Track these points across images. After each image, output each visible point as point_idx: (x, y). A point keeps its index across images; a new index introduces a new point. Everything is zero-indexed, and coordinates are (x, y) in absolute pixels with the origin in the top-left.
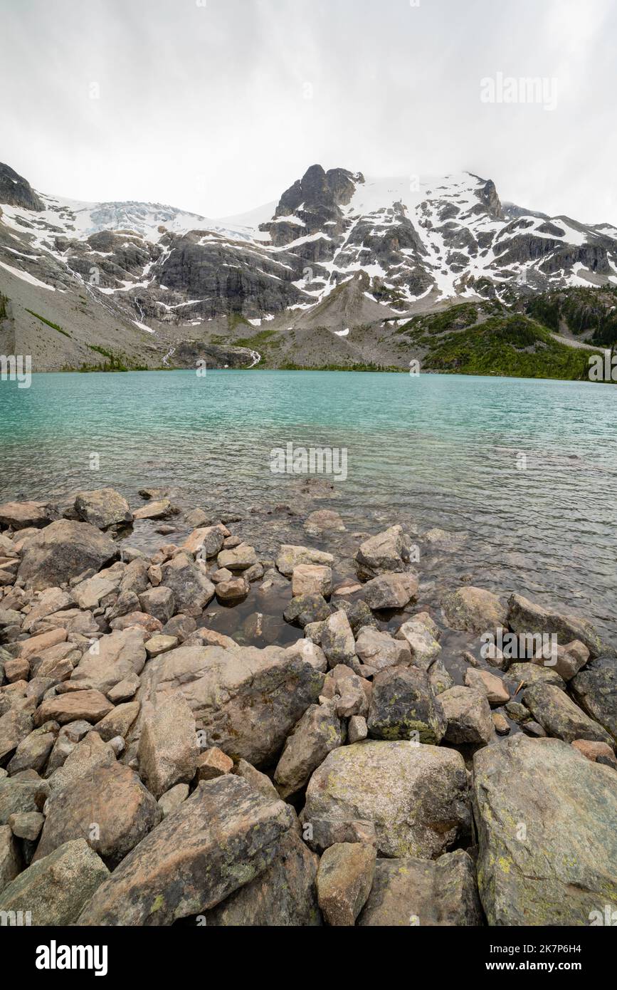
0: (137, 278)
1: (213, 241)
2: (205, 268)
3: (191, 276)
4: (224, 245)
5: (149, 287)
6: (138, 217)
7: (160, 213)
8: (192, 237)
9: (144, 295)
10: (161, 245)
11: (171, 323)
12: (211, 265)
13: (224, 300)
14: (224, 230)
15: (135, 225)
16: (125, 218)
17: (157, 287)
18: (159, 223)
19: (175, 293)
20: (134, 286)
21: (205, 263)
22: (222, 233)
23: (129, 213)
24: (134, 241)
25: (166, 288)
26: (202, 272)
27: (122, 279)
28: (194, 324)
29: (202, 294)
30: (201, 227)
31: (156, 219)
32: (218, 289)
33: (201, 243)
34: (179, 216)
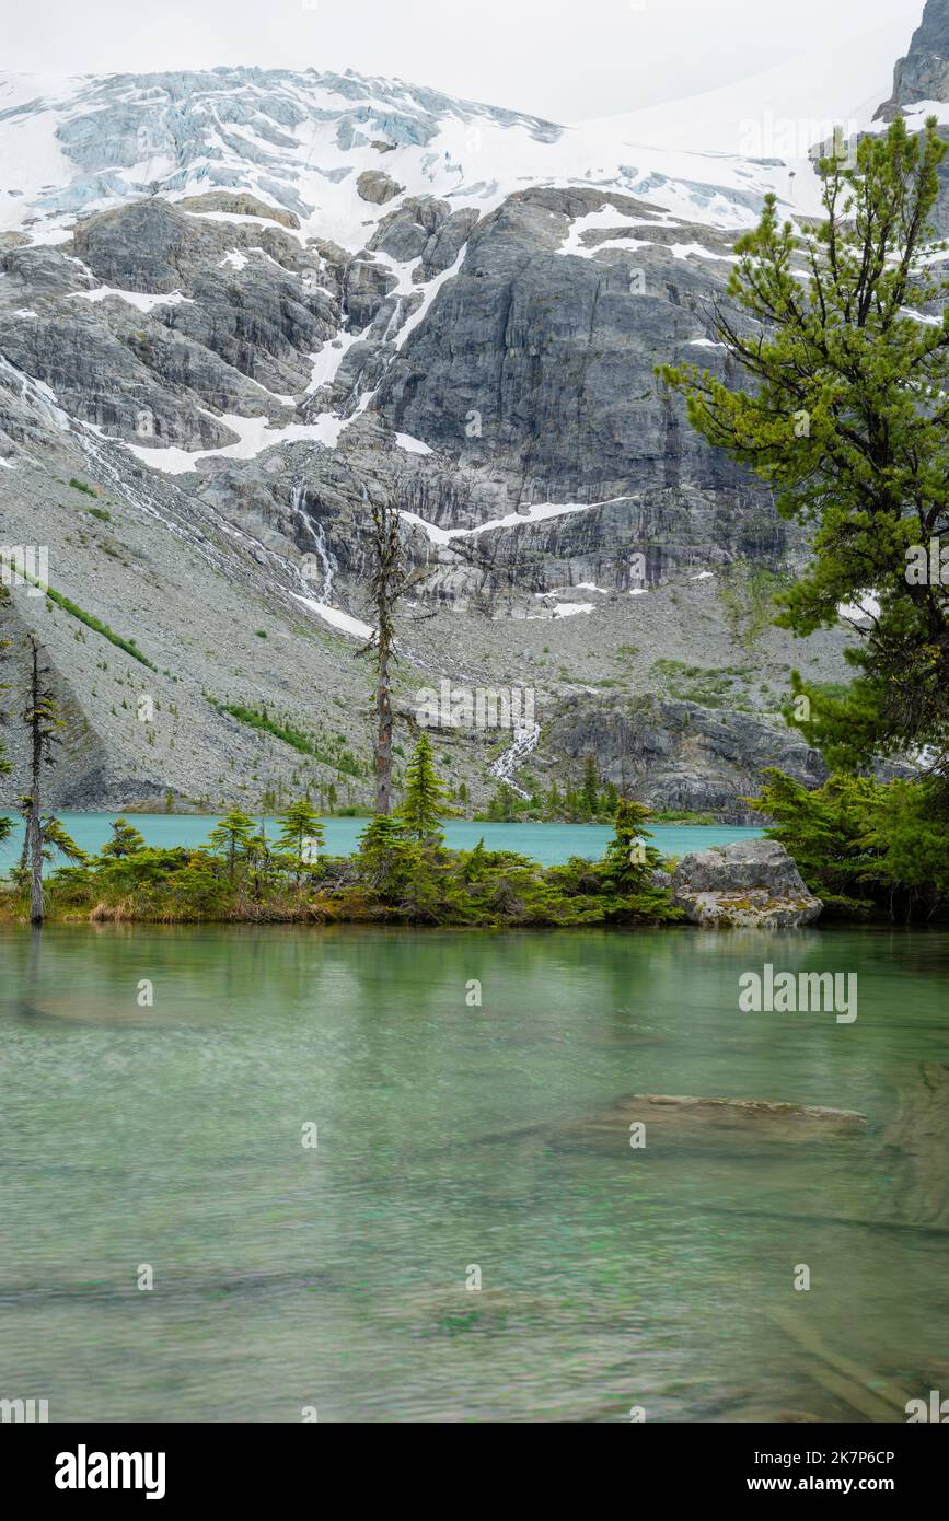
0: (288, 401)
1: (625, 233)
2: (611, 360)
3: (545, 396)
4: (680, 251)
5: (348, 442)
6: (266, 133)
7: (362, 115)
8: (535, 221)
9: (331, 481)
10: (381, 258)
11: (460, 606)
12: (638, 346)
13: (700, 505)
14: (658, 179)
15: (256, 172)
16: (215, 141)
17: (386, 443)
18: (363, 160)
19: (468, 472)
20: (277, 437)
21: (610, 337)
22: (653, 196)
23: (229, 117)
24: (268, 240)
25: (422, 448)
26: (594, 378)
27: (225, 406)
28: (565, 610)
29: (598, 476)
30: (558, 169)
31: (346, 138)
32: (672, 454)
33: (571, 246)
34: (448, 125)
